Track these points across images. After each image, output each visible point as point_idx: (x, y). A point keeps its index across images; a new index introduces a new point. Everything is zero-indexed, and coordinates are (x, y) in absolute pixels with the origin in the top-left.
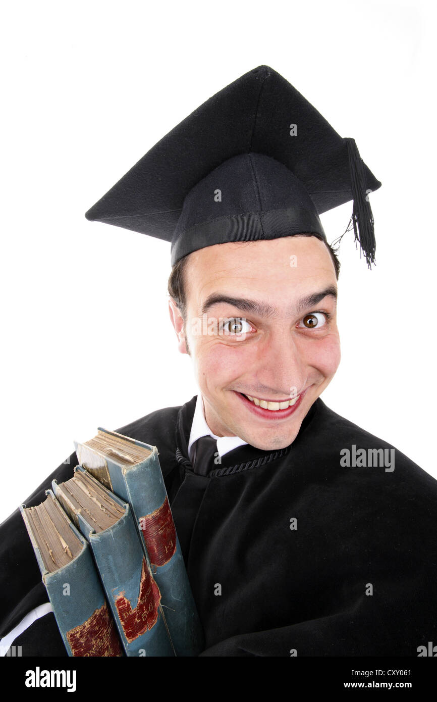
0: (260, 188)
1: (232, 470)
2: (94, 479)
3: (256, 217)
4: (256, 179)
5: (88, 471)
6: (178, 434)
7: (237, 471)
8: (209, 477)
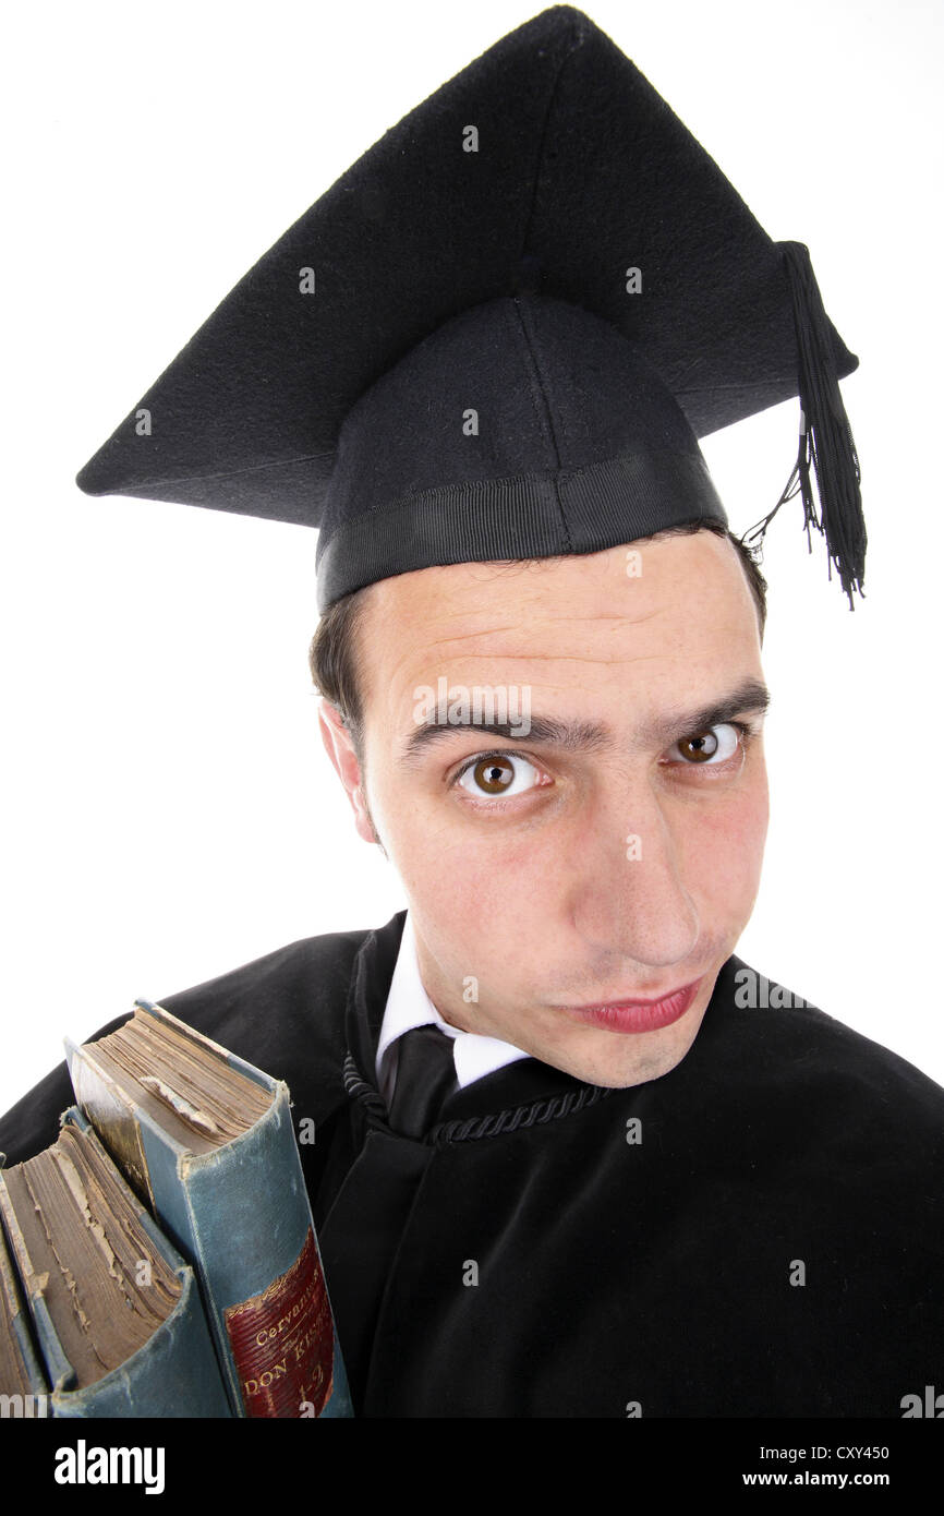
0: (552, 401)
1: (492, 1125)
2: (106, 1159)
3: (543, 489)
4: (538, 374)
5: (95, 1129)
6: (353, 1016)
7: (507, 1128)
8: (429, 1143)
